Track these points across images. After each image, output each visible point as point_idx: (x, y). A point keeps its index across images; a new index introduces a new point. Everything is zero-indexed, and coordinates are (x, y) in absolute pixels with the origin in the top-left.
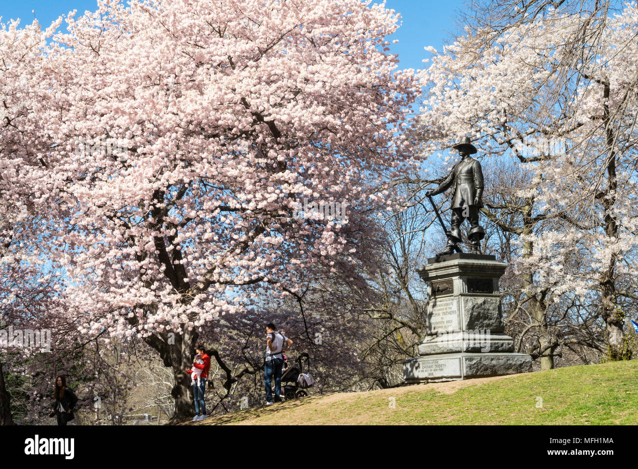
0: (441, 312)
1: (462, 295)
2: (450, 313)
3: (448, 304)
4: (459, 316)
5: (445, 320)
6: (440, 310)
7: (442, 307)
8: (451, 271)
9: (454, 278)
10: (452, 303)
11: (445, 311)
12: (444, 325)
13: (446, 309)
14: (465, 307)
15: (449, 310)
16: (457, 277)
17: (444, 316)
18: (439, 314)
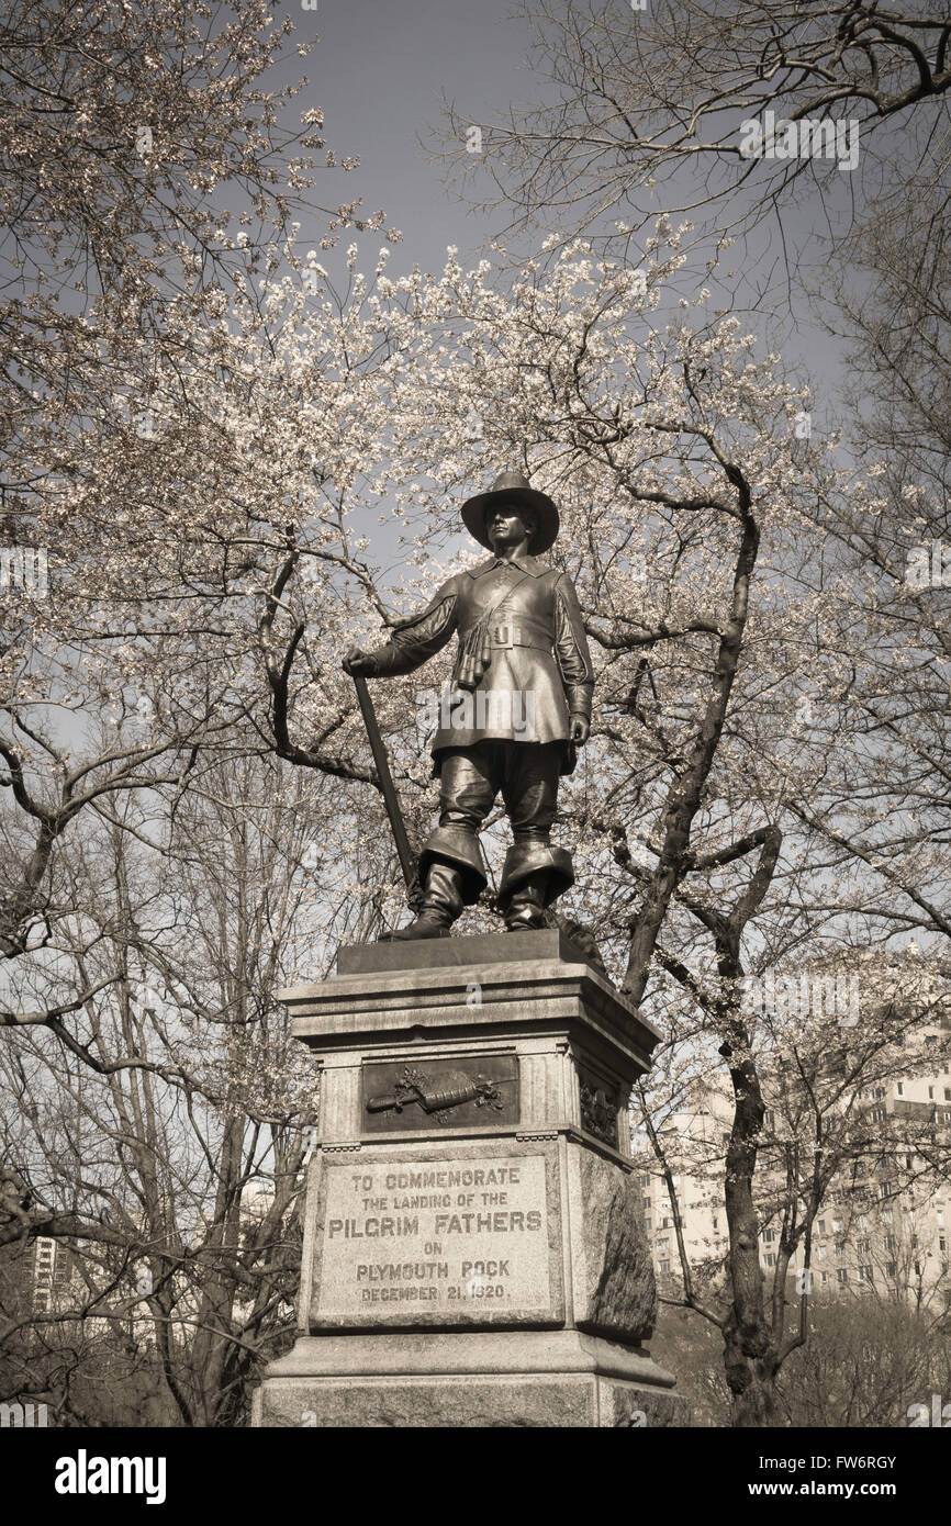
0: (425, 1216)
1: (569, 1135)
2: (495, 1224)
3: (478, 1178)
4: (554, 1244)
5: (454, 1261)
6: (418, 1202)
7: (440, 1191)
8: (522, 1011)
9: (524, 1046)
10: (512, 1176)
11: (454, 1210)
12: (442, 1285)
13: (464, 1200)
14: (586, 1199)
15: (479, 1208)
16: (550, 1044)
17: (445, 1239)
18: (411, 1227)
